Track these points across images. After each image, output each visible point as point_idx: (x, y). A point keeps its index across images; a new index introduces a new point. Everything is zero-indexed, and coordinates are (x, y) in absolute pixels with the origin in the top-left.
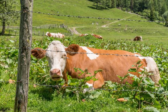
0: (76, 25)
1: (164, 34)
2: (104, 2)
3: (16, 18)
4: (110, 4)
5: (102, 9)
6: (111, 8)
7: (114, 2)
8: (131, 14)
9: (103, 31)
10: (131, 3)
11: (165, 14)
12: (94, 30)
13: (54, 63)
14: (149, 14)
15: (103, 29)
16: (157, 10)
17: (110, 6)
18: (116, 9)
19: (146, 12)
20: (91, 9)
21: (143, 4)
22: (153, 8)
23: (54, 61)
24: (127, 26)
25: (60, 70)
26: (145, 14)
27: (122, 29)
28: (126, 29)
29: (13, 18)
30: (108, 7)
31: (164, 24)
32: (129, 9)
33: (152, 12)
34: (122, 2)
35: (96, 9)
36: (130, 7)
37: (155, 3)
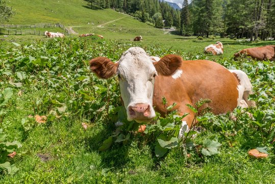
0: (72, 24)
1: (154, 35)
2: (98, 2)
3: (8, 15)
4: (105, 4)
5: (96, 8)
6: (105, 8)
7: (108, 2)
8: (124, 15)
9: (99, 31)
10: (124, 4)
11: (154, 15)
12: (91, 30)
13: (137, 91)
14: (141, 15)
15: (98, 28)
16: (148, 12)
17: (105, 6)
18: (110, 10)
19: (138, 14)
20: (86, 9)
21: (135, 5)
22: (144, 10)
23: (136, 86)
24: (121, 27)
25: (149, 106)
26: (137, 15)
27: (117, 29)
28: (121, 30)
29: (4, 15)
30: (102, 7)
31: (154, 25)
32: (122, 10)
33: (143, 13)
34: (115, 2)
35: (91, 8)
36: (123, 8)
37: (146, 5)
